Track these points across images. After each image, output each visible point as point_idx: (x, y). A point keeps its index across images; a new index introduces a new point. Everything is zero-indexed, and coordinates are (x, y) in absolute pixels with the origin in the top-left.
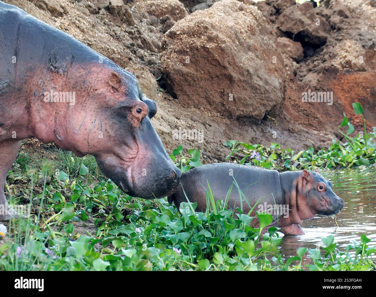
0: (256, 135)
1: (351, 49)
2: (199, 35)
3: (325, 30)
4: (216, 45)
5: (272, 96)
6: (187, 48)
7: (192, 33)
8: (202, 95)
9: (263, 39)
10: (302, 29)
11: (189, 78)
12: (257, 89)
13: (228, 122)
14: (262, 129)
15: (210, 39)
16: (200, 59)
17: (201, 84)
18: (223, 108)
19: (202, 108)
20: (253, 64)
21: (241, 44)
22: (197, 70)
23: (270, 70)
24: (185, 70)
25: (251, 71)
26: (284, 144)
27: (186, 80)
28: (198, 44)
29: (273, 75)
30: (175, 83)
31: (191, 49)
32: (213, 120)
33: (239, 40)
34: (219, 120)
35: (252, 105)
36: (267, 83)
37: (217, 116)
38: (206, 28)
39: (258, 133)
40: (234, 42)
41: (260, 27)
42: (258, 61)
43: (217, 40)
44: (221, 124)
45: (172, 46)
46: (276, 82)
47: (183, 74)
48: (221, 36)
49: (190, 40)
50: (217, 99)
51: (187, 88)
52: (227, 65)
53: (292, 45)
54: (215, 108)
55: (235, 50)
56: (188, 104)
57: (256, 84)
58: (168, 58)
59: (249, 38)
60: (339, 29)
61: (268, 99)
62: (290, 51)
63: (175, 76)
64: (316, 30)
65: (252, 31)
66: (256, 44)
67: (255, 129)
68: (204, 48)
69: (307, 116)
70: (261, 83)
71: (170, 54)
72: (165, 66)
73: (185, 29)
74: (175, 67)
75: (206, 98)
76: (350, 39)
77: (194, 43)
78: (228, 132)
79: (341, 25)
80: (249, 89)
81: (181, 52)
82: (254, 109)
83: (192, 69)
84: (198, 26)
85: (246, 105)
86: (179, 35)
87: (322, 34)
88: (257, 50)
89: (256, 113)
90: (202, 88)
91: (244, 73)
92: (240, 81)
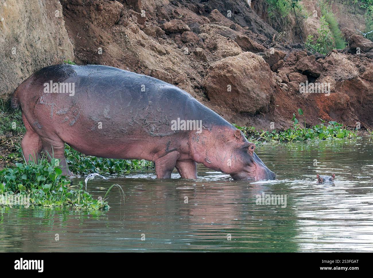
0: (250, 121)
1: (329, 80)
2: (223, 69)
3: (320, 70)
4: (231, 74)
5: (260, 102)
6: (217, 75)
7: (220, 68)
8: (222, 99)
9: (262, 73)
10: (307, 69)
11: (216, 91)
12: (252, 98)
13: (235, 114)
14: (254, 119)
15: (229, 72)
16: (223, 81)
17: (223, 94)
18: (233, 107)
19: (222, 106)
20: (252, 85)
21: (247, 75)
22: (221, 87)
23: (262, 89)
24: (214, 86)
25: (250, 89)
26: (265, 127)
27: (214, 91)
28: (222, 73)
29: (263, 92)
30: (209, 93)
31: (219, 76)
32: (226, 113)
33: (246, 73)
34: (230, 113)
35: (249, 106)
36: (258, 95)
37: (229, 111)
38: (228, 66)
39: (251, 121)
40: (242, 74)
41: (262, 67)
42: (255, 84)
43: (232, 72)
44: (230, 115)
45: (209, 74)
46: (264, 95)
47: (213, 88)
48: (234, 70)
49: (218, 71)
50: (230, 102)
51: (215, 96)
52: (236, 85)
53: (301, 76)
54: (229, 107)
55: (242, 78)
56: (215, 103)
57: (252, 96)
58: (206, 80)
59: (253, 72)
60: (326, 70)
61: (258, 104)
62: (299, 80)
63: (209, 89)
64: (315, 70)
65: (256, 69)
66: (256, 76)
67: (250, 118)
68: (225, 75)
69: (291, 113)
70: (255, 95)
71: (208, 78)
72: (205, 84)
73: (217, 65)
74: (209, 84)
75: (225, 101)
76: (330, 75)
77: (221, 73)
78: (233, 119)
79: (328, 68)
80: (247, 98)
81: (213, 77)
82: (249, 108)
83: (218, 86)
84: (224, 65)
85: (246, 106)
86: (214, 68)
87: (318, 72)
88: (255, 78)
89: (251, 110)
90: (223, 96)
91: (246, 90)
92: (243, 93)
